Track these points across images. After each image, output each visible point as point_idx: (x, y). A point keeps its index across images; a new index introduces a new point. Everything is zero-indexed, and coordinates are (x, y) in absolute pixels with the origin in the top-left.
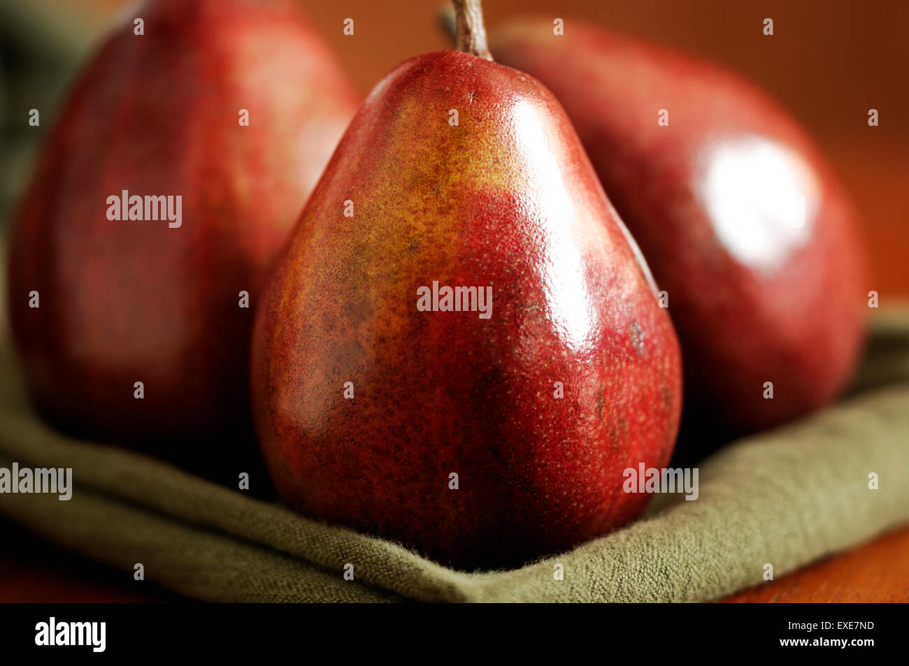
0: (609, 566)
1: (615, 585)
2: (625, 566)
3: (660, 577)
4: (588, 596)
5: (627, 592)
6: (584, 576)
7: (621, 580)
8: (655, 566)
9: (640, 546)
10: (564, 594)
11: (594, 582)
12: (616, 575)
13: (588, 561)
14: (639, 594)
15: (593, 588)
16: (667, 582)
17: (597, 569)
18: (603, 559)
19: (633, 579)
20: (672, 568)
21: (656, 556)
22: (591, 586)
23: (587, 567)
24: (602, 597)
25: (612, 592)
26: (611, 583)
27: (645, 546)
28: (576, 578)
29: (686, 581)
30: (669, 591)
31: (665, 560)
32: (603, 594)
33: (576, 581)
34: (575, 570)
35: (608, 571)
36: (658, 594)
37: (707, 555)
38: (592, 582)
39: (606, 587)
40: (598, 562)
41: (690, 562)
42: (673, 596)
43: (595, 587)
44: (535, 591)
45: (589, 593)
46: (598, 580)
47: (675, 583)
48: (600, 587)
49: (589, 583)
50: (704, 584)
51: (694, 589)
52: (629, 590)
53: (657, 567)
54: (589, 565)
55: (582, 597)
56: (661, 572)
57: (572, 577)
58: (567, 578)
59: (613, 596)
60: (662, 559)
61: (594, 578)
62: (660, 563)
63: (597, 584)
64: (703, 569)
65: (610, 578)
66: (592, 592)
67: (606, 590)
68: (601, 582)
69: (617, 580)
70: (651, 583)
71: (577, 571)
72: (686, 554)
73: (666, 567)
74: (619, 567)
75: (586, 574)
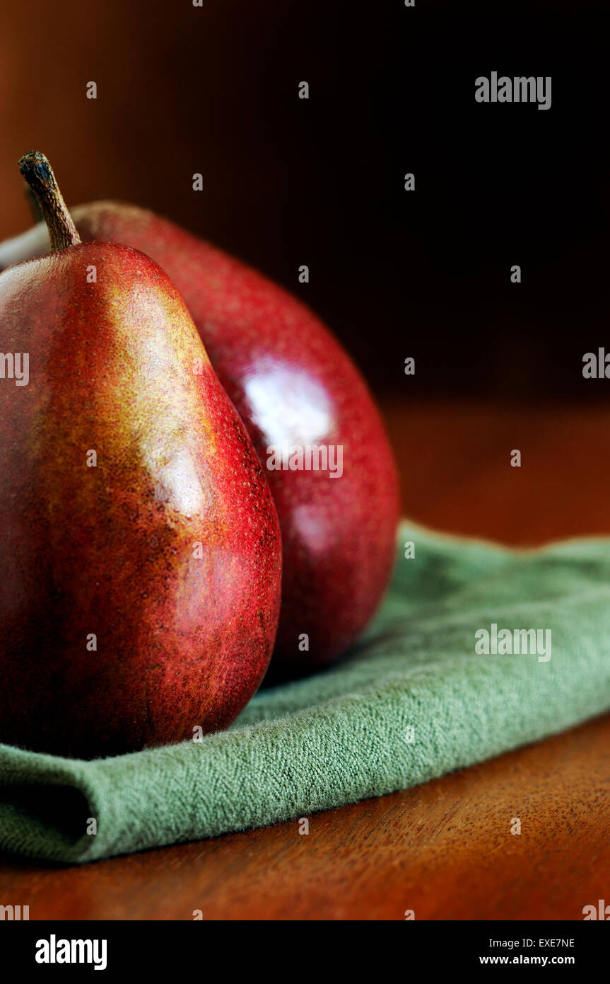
0: (232, 764)
1: (237, 784)
2: (248, 765)
3: (283, 778)
4: (211, 794)
5: (250, 791)
6: (207, 773)
7: (244, 779)
8: (278, 767)
9: (264, 745)
10: (187, 792)
11: (217, 780)
12: (238, 774)
13: (212, 758)
14: (261, 794)
15: (216, 786)
16: (290, 784)
17: (220, 766)
18: (228, 756)
19: (256, 779)
20: (295, 770)
21: (280, 756)
22: (214, 783)
23: (211, 765)
24: (224, 795)
25: (234, 791)
26: (233, 782)
27: (270, 746)
28: (198, 775)
29: (310, 784)
30: (292, 793)
31: (289, 761)
32: (226, 793)
33: (198, 778)
34: (198, 767)
35: (231, 770)
36: (281, 795)
37: (331, 759)
38: (214, 780)
39: (229, 786)
40: (221, 759)
41: (314, 765)
42: (296, 798)
43: (218, 785)
44: (157, 787)
45: (212, 791)
46: (221, 778)
47: (298, 785)
48: (223, 786)
49: (212, 780)
50: (327, 788)
51: (318, 793)
52: (251, 790)
53: (280, 768)
54: (213, 763)
55: (204, 795)
56: (285, 773)
57: (195, 775)
58: (190, 775)
59: (236, 795)
60: (286, 761)
61: (217, 776)
62: (283, 764)
63: (220, 782)
64: (326, 773)
65: (233, 777)
66: (215, 789)
67: (228, 788)
68: (223, 780)
69: (239, 780)
70: (273, 784)
71: (201, 768)
72: (311, 756)
73: (289, 769)
74: (241, 767)
75: (209, 771)
